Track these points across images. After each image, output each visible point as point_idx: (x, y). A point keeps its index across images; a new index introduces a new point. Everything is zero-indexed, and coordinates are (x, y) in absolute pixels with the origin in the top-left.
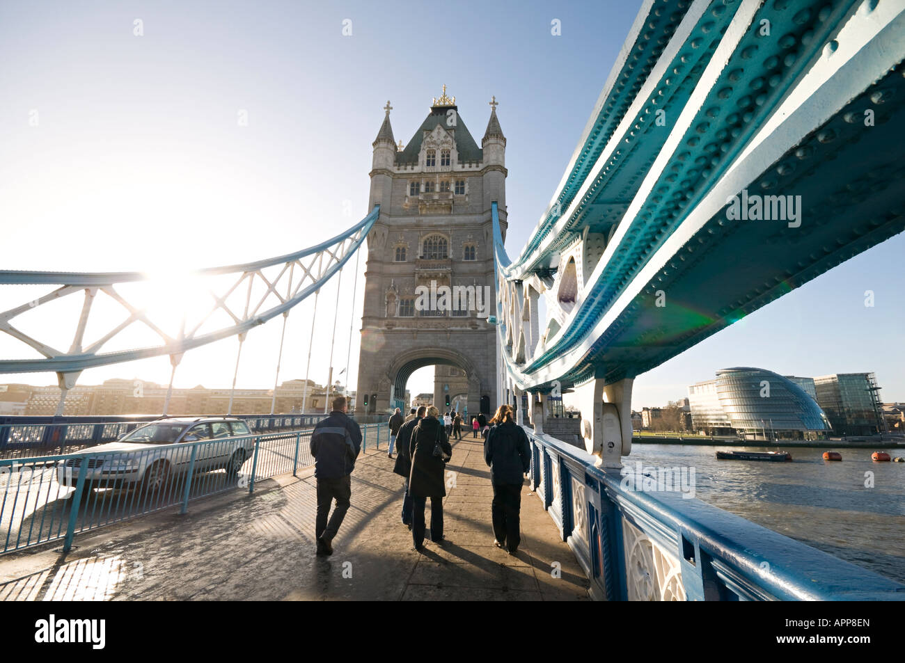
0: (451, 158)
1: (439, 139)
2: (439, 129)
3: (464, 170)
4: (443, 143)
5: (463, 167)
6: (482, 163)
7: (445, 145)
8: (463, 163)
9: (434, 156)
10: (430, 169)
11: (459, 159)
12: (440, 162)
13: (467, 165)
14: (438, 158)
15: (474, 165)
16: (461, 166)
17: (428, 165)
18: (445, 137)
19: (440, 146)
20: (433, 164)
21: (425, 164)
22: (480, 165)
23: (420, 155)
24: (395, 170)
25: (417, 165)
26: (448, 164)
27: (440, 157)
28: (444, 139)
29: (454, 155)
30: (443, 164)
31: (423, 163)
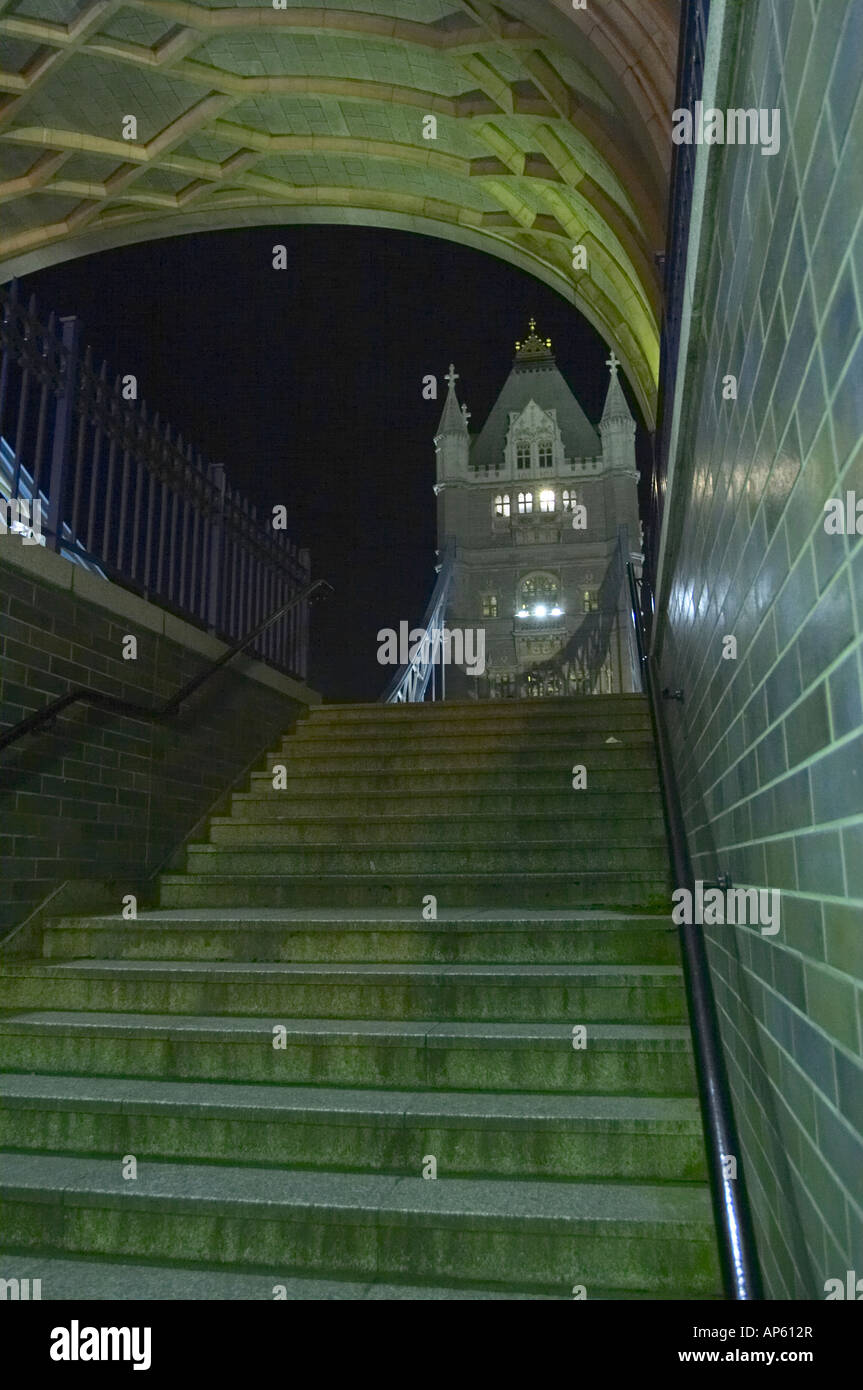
0: (554, 454)
1: (533, 425)
2: (532, 408)
3: (575, 474)
4: (541, 431)
5: (573, 469)
6: (601, 460)
7: (544, 435)
8: (573, 462)
9: (527, 453)
10: (524, 472)
11: (566, 457)
12: (538, 460)
13: (578, 466)
14: (535, 457)
15: (589, 465)
16: (569, 467)
17: (520, 466)
18: (543, 421)
19: (536, 437)
20: (528, 466)
21: (516, 465)
22: (598, 464)
23: (506, 451)
24: (470, 477)
25: (503, 468)
26: (550, 464)
27: (537, 453)
28: (540, 425)
29: (558, 450)
30: (542, 464)
31: (512, 466)
